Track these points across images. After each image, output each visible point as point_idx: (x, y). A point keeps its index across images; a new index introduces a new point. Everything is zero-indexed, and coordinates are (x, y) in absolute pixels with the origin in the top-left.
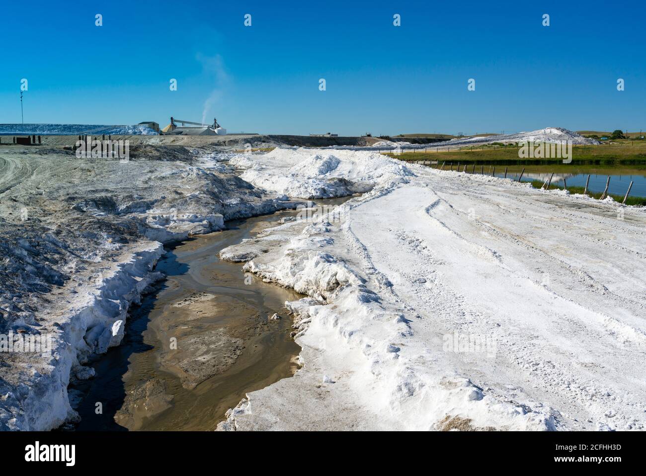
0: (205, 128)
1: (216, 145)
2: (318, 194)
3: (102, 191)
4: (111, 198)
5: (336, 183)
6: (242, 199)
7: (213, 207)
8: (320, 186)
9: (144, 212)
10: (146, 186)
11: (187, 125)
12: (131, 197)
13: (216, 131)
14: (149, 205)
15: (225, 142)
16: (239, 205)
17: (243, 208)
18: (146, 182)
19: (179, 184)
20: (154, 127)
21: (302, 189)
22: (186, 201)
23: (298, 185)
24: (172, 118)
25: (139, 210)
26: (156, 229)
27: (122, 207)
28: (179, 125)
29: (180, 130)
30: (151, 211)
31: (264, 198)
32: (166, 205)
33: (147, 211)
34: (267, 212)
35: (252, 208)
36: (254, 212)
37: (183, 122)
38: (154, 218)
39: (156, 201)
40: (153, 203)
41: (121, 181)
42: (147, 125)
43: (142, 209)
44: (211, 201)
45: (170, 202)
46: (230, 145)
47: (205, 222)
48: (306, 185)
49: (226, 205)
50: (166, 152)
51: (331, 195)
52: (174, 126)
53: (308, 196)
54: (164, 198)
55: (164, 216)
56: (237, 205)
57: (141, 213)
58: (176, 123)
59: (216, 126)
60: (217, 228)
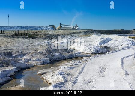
0: (72, 27)
1: (73, 34)
2: (95, 52)
3: (9, 50)
4: (11, 52)
5: (103, 48)
6: (60, 53)
7: (47, 56)
8: (96, 49)
9: (22, 57)
10: (27, 48)
11: (66, 26)
12: (18, 52)
13: (76, 28)
14: (24, 55)
15: (76, 33)
16: (59, 56)
17: (60, 57)
18: (27, 47)
19: (39, 48)
20: (54, 27)
21: (89, 50)
22: (37, 53)
23: (88, 48)
24: (60, 24)
25: (20, 56)
26: (20, 63)
27: (14, 55)
28: (63, 26)
29: (63, 28)
30: (24, 57)
31: (70, 53)
32: (30, 55)
33: (23, 57)
34: (70, 58)
35: (64, 57)
36: (65, 58)
37: (64, 25)
38: (24, 59)
39: (27, 53)
40: (25, 54)
41: (19, 46)
42: (51, 26)
43: (21, 56)
44: (47, 54)
45: (32, 54)
46: (78, 34)
47: (41, 61)
48: (91, 49)
49: (53, 55)
50: (48, 36)
51: (100, 53)
52: (61, 27)
53: (91, 52)
54: (30, 52)
55: (28, 59)
56: (58, 55)
57: (21, 57)
58: (62, 26)
59: (76, 26)
60: (46, 63)
